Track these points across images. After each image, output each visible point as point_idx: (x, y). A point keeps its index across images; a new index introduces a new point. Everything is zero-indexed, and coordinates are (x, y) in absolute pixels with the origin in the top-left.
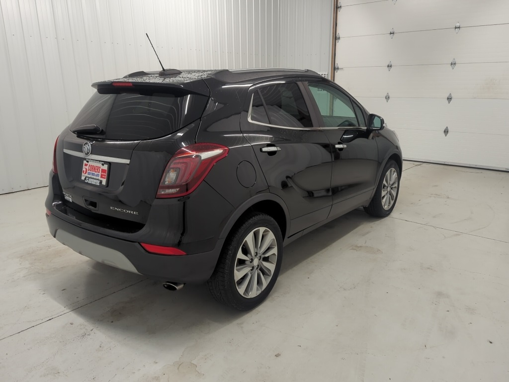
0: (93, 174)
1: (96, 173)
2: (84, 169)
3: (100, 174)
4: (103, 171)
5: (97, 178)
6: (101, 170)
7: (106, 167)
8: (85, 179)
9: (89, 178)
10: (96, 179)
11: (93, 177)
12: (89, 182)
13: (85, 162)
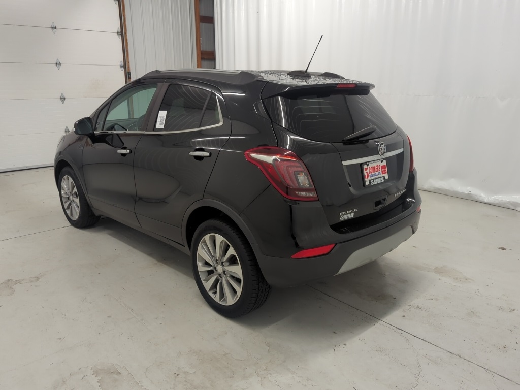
0: (375, 175)
1: (377, 173)
2: (366, 174)
3: (381, 171)
4: (383, 167)
5: (379, 176)
6: (380, 167)
7: (384, 163)
8: (370, 183)
9: (373, 179)
10: (379, 178)
11: (375, 177)
12: (375, 183)
13: (365, 167)
